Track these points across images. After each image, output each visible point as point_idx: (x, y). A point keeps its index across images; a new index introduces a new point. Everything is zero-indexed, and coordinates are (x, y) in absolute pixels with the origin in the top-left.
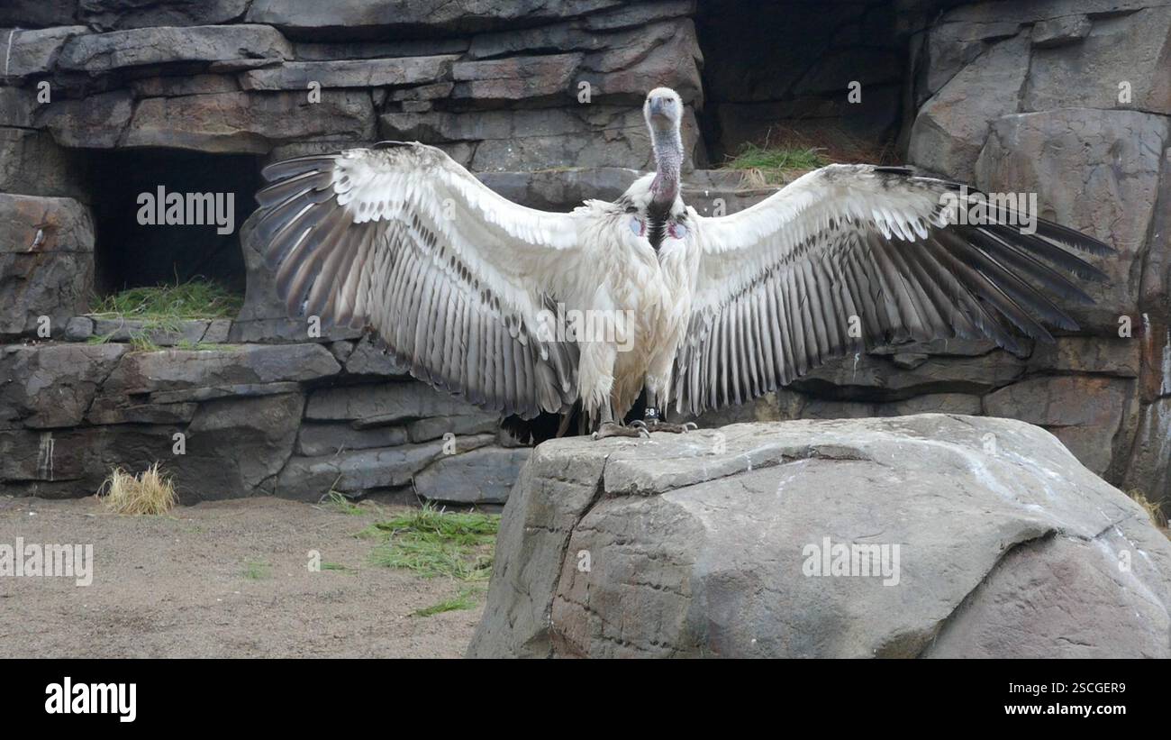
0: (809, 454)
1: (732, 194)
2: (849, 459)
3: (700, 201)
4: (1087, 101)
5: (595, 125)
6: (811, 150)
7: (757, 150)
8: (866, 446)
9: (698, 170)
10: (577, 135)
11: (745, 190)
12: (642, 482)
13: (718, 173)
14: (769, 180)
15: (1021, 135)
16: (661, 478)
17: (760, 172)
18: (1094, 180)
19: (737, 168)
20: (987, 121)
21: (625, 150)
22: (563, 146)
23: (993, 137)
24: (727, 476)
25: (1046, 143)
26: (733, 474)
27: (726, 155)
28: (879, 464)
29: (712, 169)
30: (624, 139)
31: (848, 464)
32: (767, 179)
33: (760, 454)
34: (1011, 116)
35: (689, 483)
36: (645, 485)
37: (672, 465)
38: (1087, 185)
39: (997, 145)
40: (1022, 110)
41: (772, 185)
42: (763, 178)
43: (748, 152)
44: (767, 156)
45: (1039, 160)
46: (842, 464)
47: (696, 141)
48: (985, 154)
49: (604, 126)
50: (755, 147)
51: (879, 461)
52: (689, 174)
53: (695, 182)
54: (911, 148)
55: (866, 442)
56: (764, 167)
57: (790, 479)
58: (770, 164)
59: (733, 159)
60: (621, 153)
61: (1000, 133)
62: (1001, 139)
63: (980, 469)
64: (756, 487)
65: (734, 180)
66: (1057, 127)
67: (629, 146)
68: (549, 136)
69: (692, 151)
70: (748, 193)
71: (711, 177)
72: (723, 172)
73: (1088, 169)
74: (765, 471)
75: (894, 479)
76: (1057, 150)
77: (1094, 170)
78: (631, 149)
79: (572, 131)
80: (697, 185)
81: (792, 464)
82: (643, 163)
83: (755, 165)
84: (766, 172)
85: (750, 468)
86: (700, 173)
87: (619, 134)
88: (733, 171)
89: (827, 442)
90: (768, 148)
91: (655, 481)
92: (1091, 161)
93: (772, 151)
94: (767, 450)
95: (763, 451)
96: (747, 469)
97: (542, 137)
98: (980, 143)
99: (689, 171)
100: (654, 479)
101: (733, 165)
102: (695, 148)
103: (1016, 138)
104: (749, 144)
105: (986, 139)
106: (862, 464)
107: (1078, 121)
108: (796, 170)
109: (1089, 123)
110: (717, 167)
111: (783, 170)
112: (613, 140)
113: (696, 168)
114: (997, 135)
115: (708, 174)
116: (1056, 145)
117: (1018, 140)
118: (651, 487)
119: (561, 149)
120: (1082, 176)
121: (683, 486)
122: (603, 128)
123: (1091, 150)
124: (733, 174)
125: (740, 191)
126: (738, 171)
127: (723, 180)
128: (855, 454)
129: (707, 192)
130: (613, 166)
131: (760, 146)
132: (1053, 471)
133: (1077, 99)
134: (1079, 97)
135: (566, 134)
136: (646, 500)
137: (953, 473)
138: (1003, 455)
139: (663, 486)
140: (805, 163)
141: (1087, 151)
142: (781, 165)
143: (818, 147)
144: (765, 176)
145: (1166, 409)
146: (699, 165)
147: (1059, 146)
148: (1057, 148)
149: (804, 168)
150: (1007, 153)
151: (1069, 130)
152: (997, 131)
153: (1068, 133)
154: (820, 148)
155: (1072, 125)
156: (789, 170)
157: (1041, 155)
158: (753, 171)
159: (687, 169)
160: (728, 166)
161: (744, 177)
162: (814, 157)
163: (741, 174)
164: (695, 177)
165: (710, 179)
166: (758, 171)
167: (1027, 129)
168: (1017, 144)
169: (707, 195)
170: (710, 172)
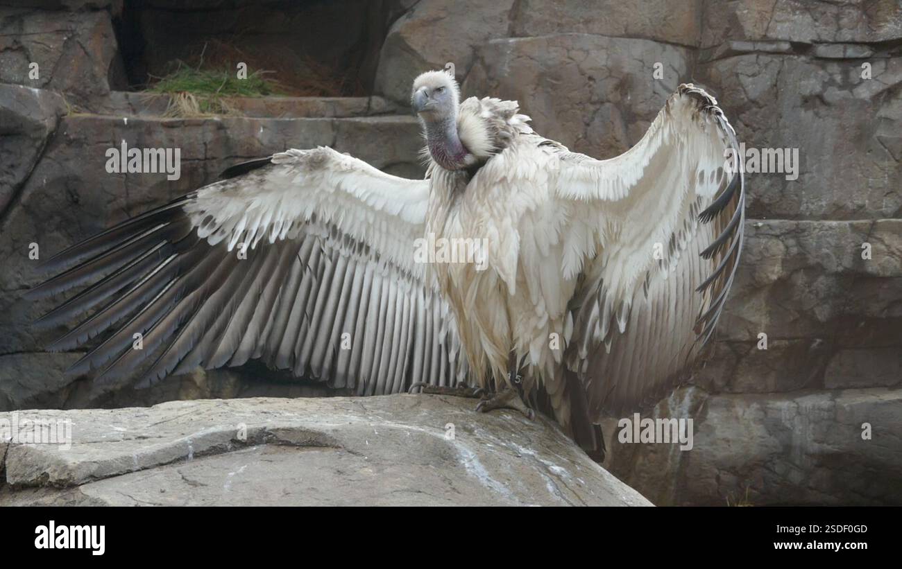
0: (265, 438)
1: (157, 123)
2: (314, 446)
3: (118, 130)
4: (591, 25)
6: (257, 73)
7: (188, 69)
8: (335, 431)
9: (114, 92)
11: (176, 119)
12: (55, 471)
13: (140, 97)
14: (203, 108)
15: (512, 64)
16: (79, 467)
17: (192, 97)
18: (597, 121)
19: (164, 91)
20: (471, 46)
21: (21, 62)
23: (478, 65)
24: (162, 465)
25: (541, 75)
26: (170, 463)
27: (150, 75)
28: (349, 452)
29: (131, 90)
30: (21, 48)
31: (313, 452)
32: (200, 106)
33: (204, 439)
34: (500, 40)
35: (114, 473)
36: (59, 475)
37: (94, 450)
38: (589, 128)
39: (483, 75)
40: (513, 34)
41: (207, 114)
42: (196, 105)
43: (177, 72)
44: (202, 77)
45: (533, 95)
46: (304, 453)
47: (111, 55)
48: (468, 85)
50: (187, 66)
51: (351, 448)
52: (104, 95)
53: (111, 106)
54: (379, 76)
55: (335, 426)
56: (196, 91)
57: (242, 469)
58: (205, 87)
59: (159, 80)
60: (15, 66)
61: (488, 61)
62: (488, 68)
63: (471, 461)
64: (199, 479)
65: (160, 106)
66: (554, 55)
67: (27, 58)
69: (108, 67)
70: (177, 122)
71: (131, 102)
72: (146, 95)
73: (592, 108)
74: (211, 461)
75: (369, 471)
76: (554, 85)
77: (598, 109)
78: (30, 62)
80: (113, 110)
81: (242, 451)
82: (44, 80)
83: (186, 89)
84: (200, 98)
85: (191, 456)
86: (118, 96)
87: (15, 42)
88: (158, 94)
89: (286, 425)
90: (203, 68)
91: (71, 470)
92: (595, 98)
93: (208, 72)
94: (213, 434)
95: (207, 435)
96: (187, 456)
98: (461, 72)
99: (103, 93)
100: (70, 468)
101: (159, 87)
102: (111, 64)
103: (506, 68)
104: (180, 62)
105: (469, 67)
106: (329, 452)
107: (581, 49)
108: (237, 96)
109: (593, 53)
110: (138, 89)
111: (220, 96)
112: (7, 49)
113: (112, 89)
114: (483, 63)
115: (127, 97)
116: (552, 78)
117: (508, 70)
118: (67, 477)
120: (584, 116)
121: (107, 477)
123: (595, 86)
124: (158, 99)
125: (167, 120)
126: (165, 94)
127: (146, 105)
128: (321, 440)
129: (125, 119)
130: (7, 82)
131: (193, 65)
132: (558, 465)
133: (579, 22)
134: (582, 20)
136: (59, 494)
137: (438, 465)
138: (498, 445)
139: (82, 476)
140: (249, 89)
141: (590, 86)
142: (219, 90)
143: (265, 69)
144: (199, 103)
145: (678, 400)
146: (116, 86)
147: (556, 79)
148: (554, 82)
149: (247, 94)
150: (494, 86)
151: (570, 61)
152: (482, 59)
153: (569, 63)
154: (267, 72)
155: (573, 54)
156: (229, 96)
157: (535, 89)
158: (185, 97)
159: (101, 90)
160: (152, 88)
161: (172, 103)
162: (260, 82)
163: (168, 98)
164: (111, 100)
165: (129, 104)
166: (191, 95)
167: (519, 57)
168: (506, 75)
169: (126, 123)
170: (132, 95)
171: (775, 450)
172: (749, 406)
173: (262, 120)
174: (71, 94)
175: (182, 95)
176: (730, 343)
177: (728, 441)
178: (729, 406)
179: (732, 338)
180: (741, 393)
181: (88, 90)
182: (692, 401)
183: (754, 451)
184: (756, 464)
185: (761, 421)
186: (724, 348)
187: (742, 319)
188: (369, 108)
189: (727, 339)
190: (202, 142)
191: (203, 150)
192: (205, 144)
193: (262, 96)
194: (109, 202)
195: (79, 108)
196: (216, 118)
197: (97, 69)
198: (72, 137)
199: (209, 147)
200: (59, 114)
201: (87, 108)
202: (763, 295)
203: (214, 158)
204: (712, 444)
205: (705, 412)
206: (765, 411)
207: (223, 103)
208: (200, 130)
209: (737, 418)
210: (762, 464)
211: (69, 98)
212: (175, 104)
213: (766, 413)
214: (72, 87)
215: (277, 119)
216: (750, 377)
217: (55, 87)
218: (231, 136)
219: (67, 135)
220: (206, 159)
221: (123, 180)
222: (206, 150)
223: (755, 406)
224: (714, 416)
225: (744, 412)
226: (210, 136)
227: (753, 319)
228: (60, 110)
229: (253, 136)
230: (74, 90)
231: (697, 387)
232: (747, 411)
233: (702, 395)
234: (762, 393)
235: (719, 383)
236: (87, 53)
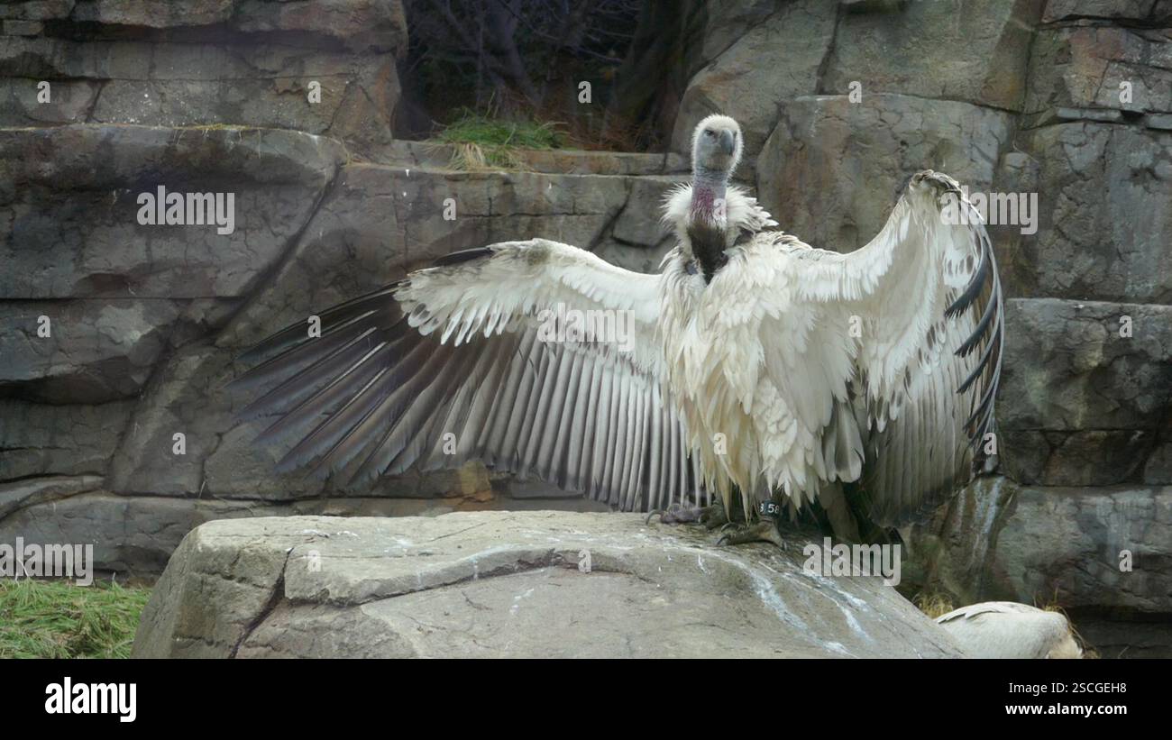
1: (441, 176)
3: (399, 182)
4: (906, 85)
5: (264, 71)
6: (547, 125)
7: (475, 118)
9: (397, 141)
10: (239, 83)
11: (461, 172)
13: (424, 147)
14: (489, 161)
15: (820, 125)
17: (478, 149)
19: (449, 141)
20: (775, 103)
21: (301, 106)
22: (218, 95)
23: (783, 124)
25: (850, 138)
27: (435, 123)
29: (414, 139)
30: (300, 93)
32: (486, 159)
34: (807, 98)
39: (787, 135)
40: (821, 91)
41: (494, 168)
42: (482, 157)
43: (463, 121)
44: (489, 127)
45: (841, 159)
47: (395, 101)
48: (771, 145)
49: (275, 72)
50: (473, 114)
52: (386, 144)
53: (394, 156)
54: (675, 132)
56: (484, 142)
58: (492, 138)
59: (445, 128)
60: (294, 110)
61: (793, 119)
62: (794, 128)
65: (444, 158)
66: (865, 117)
67: (307, 102)
68: (201, 81)
69: (391, 115)
70: (461, 175)
71: (413, 151)
72: (430, 145)
73: (903, 173)
76: (864, 148)
78: (310, 107)
79: (231, 76)
80: (395, 160)
82: (324, 126)
83: (472, 139)
84: (486, 150)
86: (400, 145)
87: (295, 84)
88: (443, 144)
90: (490, 117)
92: (906, 163)
93: (495, 122)
97: (192, 81)
98: (765, 131)
99: (385, 141)
101: (444, 136)
102: (394, 111)
103: (813, 128)
104: (467, 110)
105: (773, 126)
107: (894, 111)
108: (525, 149)
109: (908, 116)
110: (422, 138)
111: (508, 148)
112: (286, 91)
113: (394, 138)
114: (788, 122)
115: (409, 146)
116: (863, 141)
117: (815, 131)
119: (216, 100)
120: (894, 182)
122: (273, 76)
123: (908, 151)
124: (442, 150)
125: (450, 172)
126: (450, 145)
127: (429, 156)
129: (407, 171)
130: (285, 128)
131: (480, 113)
133: (893, 81)
134: (896, 79)
135: (224, 79)
137: (734, 595)
140: (538, 141)
141: (903, 151)
142: (507, 141)
143: (557, 121)
144: (485, 155)
145: (985, 491)
146: (399, 133)
147: (866, 143)
148: (864, 145)
149: (536, 147)
150: (799, 147)
151: (881, 123)
152: (788, 116)
153: (880, 126)
154: (558, 124)
155: (886, 115)
156: (516, 148)
157: (844, 152)
158: (470, 148)
159: (382, 138)
160: (436, 137)
161: (457, 154)
162: (551, 133)
163: (453, 149)
164: (392, 149)
165: (412, 154)
166: (476, 147)
167: (827, 117)
168: (813, 136)
169: (408, 175)
170: (415, 144)
171: (1088, 549)
172: (1061, 500)
173: (552, 176)
174: (351, 141)
175: (468, 146)
176: (1043, 432)
177: (1038, 537)
178: (1040, 502)
179: (1046, 427)
180: (1054, 486)
181: (369, 138)
182: (1000, 492)
183: (1066, 548)
184: (1068, 563)
185: (1074, 517)
186: (1036, 437)
187: (1059, 407)
188: (664, 165)
189: (1040, 428)
190: (486, 197)
191: (487, 206)
192: (490, 199)
193: (552, 149)
194: (387, 258)
195: (360, 157)
196: (503, 172)
197: (379, 116)
198: (351, 187)
199: (493, 203)
200: (338, 163)
201: (367, 156)
202: (1082, 381)
203: (499, 215)
204: (1020, 539)
205: (1014, 505)
206: (1078, 506)
207: (511, 157)
208: (485, 185)
209: (1048, 513)
210: (1074, 562)
211: (349, 146)
212: (459, 156)
213: (1079, 508)
214: (351, 135)
215: (566, 175)
216: (1064, 470)
217: (335, 134)
218: (518, 192)
219: (346, 186)
220: (490, 215)
221: (403, 235)
222: (491, 206)
223: (1069, 500)
224: (1024, 510)
225: (1056, 506)
226: (495, 192)
227: (1070, 407)
228: (338, 158)
229: (541, 193)
230: (355, 138)
231: (1007, 478)
232: (1058, 506)
233: (1012, 486)
234: (1076, 486)
235: (1031, 474)
236: (369, 99)
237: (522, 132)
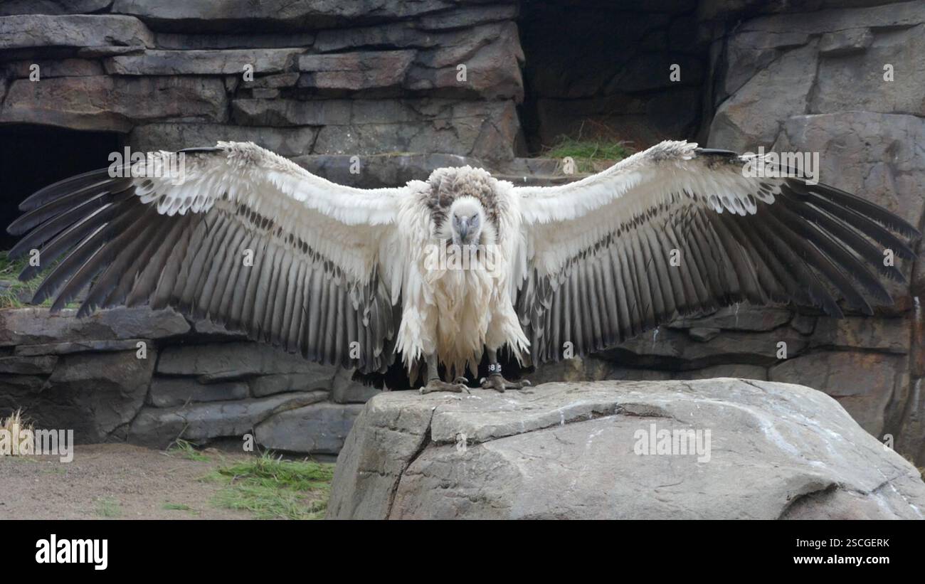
0: (616, 410)
1: (548, 180)
4: (868, 105)
5: (426, 115)
6: (620, 143)
7: (571, 141)
9: (518, 159)
10: (410, 124)
11: (561, 177)
12: (466, 432)
13: (536, 162)
14: (581, 169)
15: (809, 134)
16: (483, 429)
17: (573, 161)
18: (872, 176)
19: (553, 157)
20: (777, 121)
21: (453, 138)
22: (397, 133)
23: (783, 135)
24: (542, 428)
25: (830, 142)
26: (548, 427)
27: (543, 146)
28: (679, 421)
29: (529, 157)
30: (452, 129)
31: (651, 421)
32: (579, 168)
33: (572, 410)
34: (800, 117)
36: (469, 435)
37: (493, 417)
38: (866, 181)
39: (786, 142)
40: (809, 112)
41: (581, 172)
42: (574, 166)
43: (563, 143)
44: (580, 147)
45: (824, 157)
46: (645, 421)
47: (516, 132)
48: (775, 150)
49: (434, 116)
50: (569, 139)
51: (679, 418)
52: (510, 161)
53: (515, 168)
55: (668, 401)
56: (577, 157)
57: (599, 433)
58: (582, 154)
59: (550, 149)
60: (448, 141)
61: (790, 132)
62: (790, 137)
63: (769, 428)
64: (568, 439)
65: (549, 168)
66: (841, 127)
67: (456, 135)
68: (384, 124)
69: (512, 141)
70: (562, 180)
71: (529, 164)
72: (540, 160)
73: (868, 166)
74: (577, 425)
76: (840, 149)
77: (873, 167)
78: (458, 138)
79: (405, 119)
80: (516, 171)
81: (600, 419)
82: (468, 151)
83: (569, 155)
84: (579, 162)
85: (562, 422)
86: (520, 161)
87: (448, 124)
88: (549, 160)
89: (632, 401)
90: (581, 140)
91: (478, 433)
92: (870, 159)
93: (585, 143)
94: (579, 407)
95: (575, 407)
96: (560, 423)
97: (378, 124)
98: (771, 140)
99: (510, 159)
100: (476, 430)
101: (549, 154)
102: (516, 138)
103: (804, 137)
104: (564, 136)
105: (776, 137)
106: (663, 420)
107: (860, 123)
108: (605, 160)
109: (870, 125)
110: (534, 156)
111: (594, 160)
112: (442, 129)
113: (515, 157)
114: (786, 134)
115: (526, 162)
116: (838, 144)
117: (805, 138)
118: (474, 437)
119: (395, 136)
120: (863, 171)
121: (502, 437)
122: (433, 118)
123: (871, 149)
124: (548, 163)
125: (555, 179)
126: (554, 160)
127: (540, 167)
128: (657, 412)
129: (525, 178)
130: (441, 153)
131: (574, 138)
132: (835, 432)
133: (859, 103)
134: (861, 101)
135: (400, 122)
136: (469, 449)
137: (745, 431)
138: (790, 417)
139: (485, 436)
140: (614, 154)
141: (867, 150)
142: (592, 156)
143: (626, 140)
144: (578, 165)
146: (519, 154)
147: (842, 145)
148: (840, 147)
149: (613, 158)
151: (851, 131)
152: (786, 130)
153: (851, 133)
154: (627, 142)
155: (854, 126)
156: (599, 160)
157: (826, 152)
159: (508, 157)
160: (545, 155)
161: (559, 165)
162: (622, 149)
163: (556, 162)
164: (515, 164)
165: (529, 167)
166: (571, 159)
167: (813, 129)
168: (804, 142)
169: (525, 180)
170: (529, 160)
174: (486, 160)
175: (566, 159)
181: (499, 157)
195: (493, 170)
197: (505, 142)
201: (498, 170)
207: (595, 166)
211: (485, 163)
212: (560, 167)
214: (487, 155)
217: (476, 156)
230: (489, 158)
236: (498, 131)
237: (603, 150)
